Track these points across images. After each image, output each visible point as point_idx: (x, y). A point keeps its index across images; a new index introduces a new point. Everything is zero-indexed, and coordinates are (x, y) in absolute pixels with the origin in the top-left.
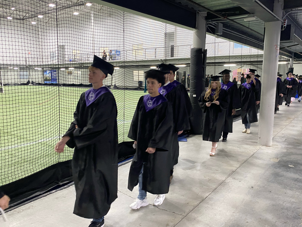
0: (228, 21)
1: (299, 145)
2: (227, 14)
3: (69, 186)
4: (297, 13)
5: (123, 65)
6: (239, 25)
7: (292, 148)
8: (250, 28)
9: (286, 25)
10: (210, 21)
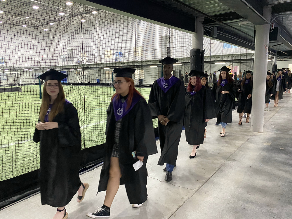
0: (223, 25)
1: (286, 131)
2: (222, 19)
3: (94, 169)
4: (283, 16)
5: (135, 65)
6: (231, 28)
7: (281, 134)
8: (241, 30)
9: (273, 28)
10: (207, 25)
